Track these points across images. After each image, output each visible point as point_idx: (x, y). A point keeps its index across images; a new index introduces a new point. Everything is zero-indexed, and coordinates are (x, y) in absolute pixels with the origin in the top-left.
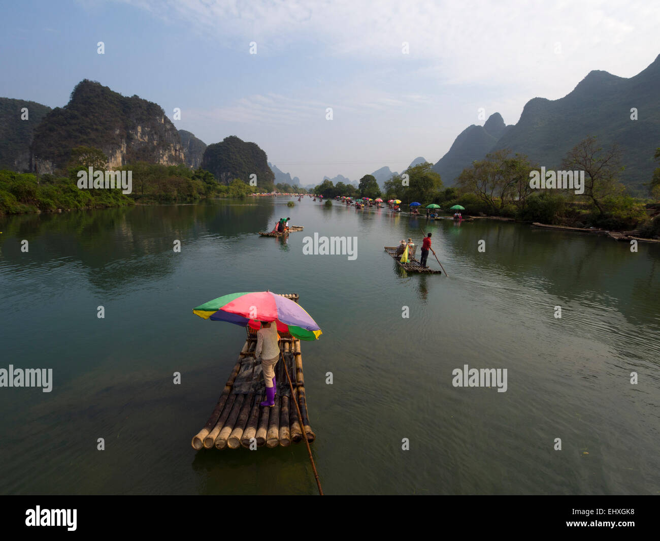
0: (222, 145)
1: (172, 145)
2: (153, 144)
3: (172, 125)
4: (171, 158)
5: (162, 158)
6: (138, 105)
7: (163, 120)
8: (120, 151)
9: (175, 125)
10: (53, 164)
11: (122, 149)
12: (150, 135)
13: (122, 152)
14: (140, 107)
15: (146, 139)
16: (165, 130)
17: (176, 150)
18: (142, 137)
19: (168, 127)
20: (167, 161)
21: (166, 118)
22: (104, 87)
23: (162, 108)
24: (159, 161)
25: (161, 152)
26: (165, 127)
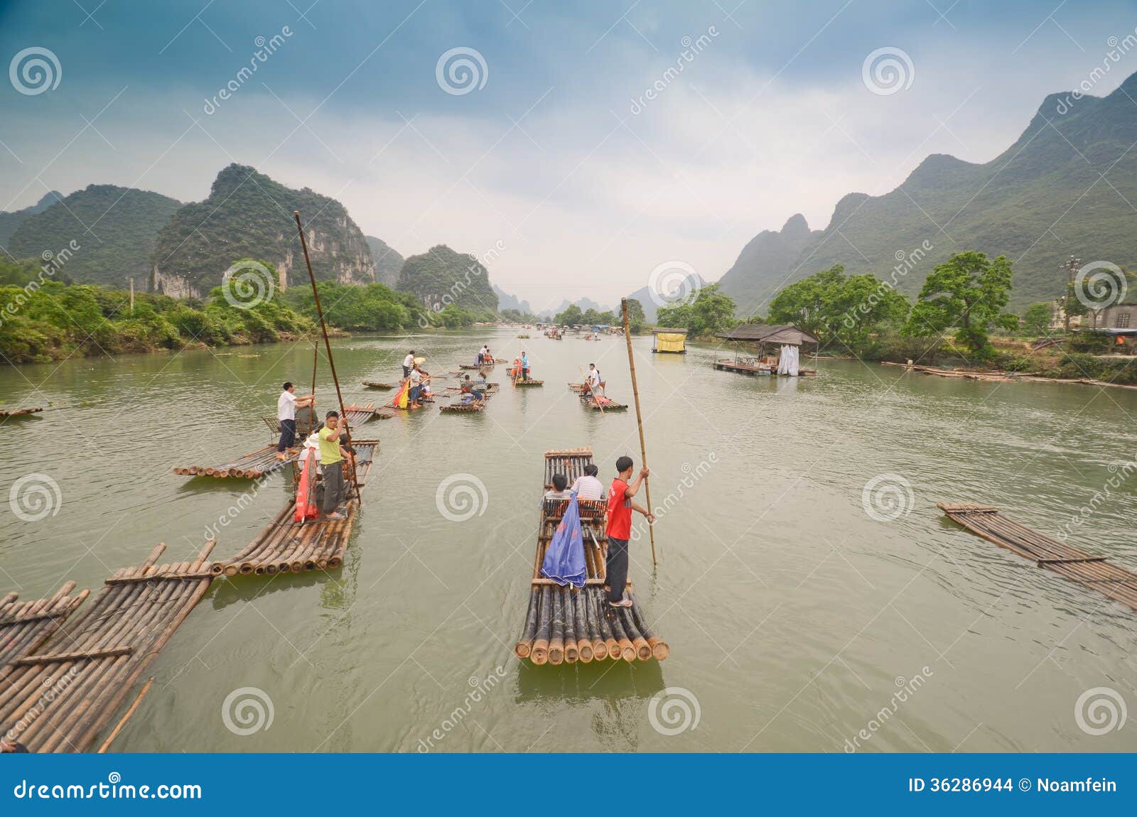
0: (426, 258)
1: (357, 257)
2: (331, 254)
3: (358, 229)
4: (356, 276)
5: (344, 274)
6: (310, 201)
7: (345, 223)
8: (284, 264)
9: (362, 230)
10: (185, 281)
11: (288, 262)
12: (328, 242)
13: (287, 265)
14: (313, 204)
15: (322, 248)
16: (349, 237)
17: (363, 264)
18: (315, 246)
19: (352, 231)
20: (350, 279)
21: (349, 220)
22: (261, 176)
23: (344, 206)
24: (340, 279)
25: (342, 266)
26: (349, 232)
